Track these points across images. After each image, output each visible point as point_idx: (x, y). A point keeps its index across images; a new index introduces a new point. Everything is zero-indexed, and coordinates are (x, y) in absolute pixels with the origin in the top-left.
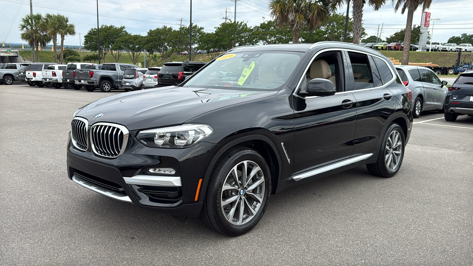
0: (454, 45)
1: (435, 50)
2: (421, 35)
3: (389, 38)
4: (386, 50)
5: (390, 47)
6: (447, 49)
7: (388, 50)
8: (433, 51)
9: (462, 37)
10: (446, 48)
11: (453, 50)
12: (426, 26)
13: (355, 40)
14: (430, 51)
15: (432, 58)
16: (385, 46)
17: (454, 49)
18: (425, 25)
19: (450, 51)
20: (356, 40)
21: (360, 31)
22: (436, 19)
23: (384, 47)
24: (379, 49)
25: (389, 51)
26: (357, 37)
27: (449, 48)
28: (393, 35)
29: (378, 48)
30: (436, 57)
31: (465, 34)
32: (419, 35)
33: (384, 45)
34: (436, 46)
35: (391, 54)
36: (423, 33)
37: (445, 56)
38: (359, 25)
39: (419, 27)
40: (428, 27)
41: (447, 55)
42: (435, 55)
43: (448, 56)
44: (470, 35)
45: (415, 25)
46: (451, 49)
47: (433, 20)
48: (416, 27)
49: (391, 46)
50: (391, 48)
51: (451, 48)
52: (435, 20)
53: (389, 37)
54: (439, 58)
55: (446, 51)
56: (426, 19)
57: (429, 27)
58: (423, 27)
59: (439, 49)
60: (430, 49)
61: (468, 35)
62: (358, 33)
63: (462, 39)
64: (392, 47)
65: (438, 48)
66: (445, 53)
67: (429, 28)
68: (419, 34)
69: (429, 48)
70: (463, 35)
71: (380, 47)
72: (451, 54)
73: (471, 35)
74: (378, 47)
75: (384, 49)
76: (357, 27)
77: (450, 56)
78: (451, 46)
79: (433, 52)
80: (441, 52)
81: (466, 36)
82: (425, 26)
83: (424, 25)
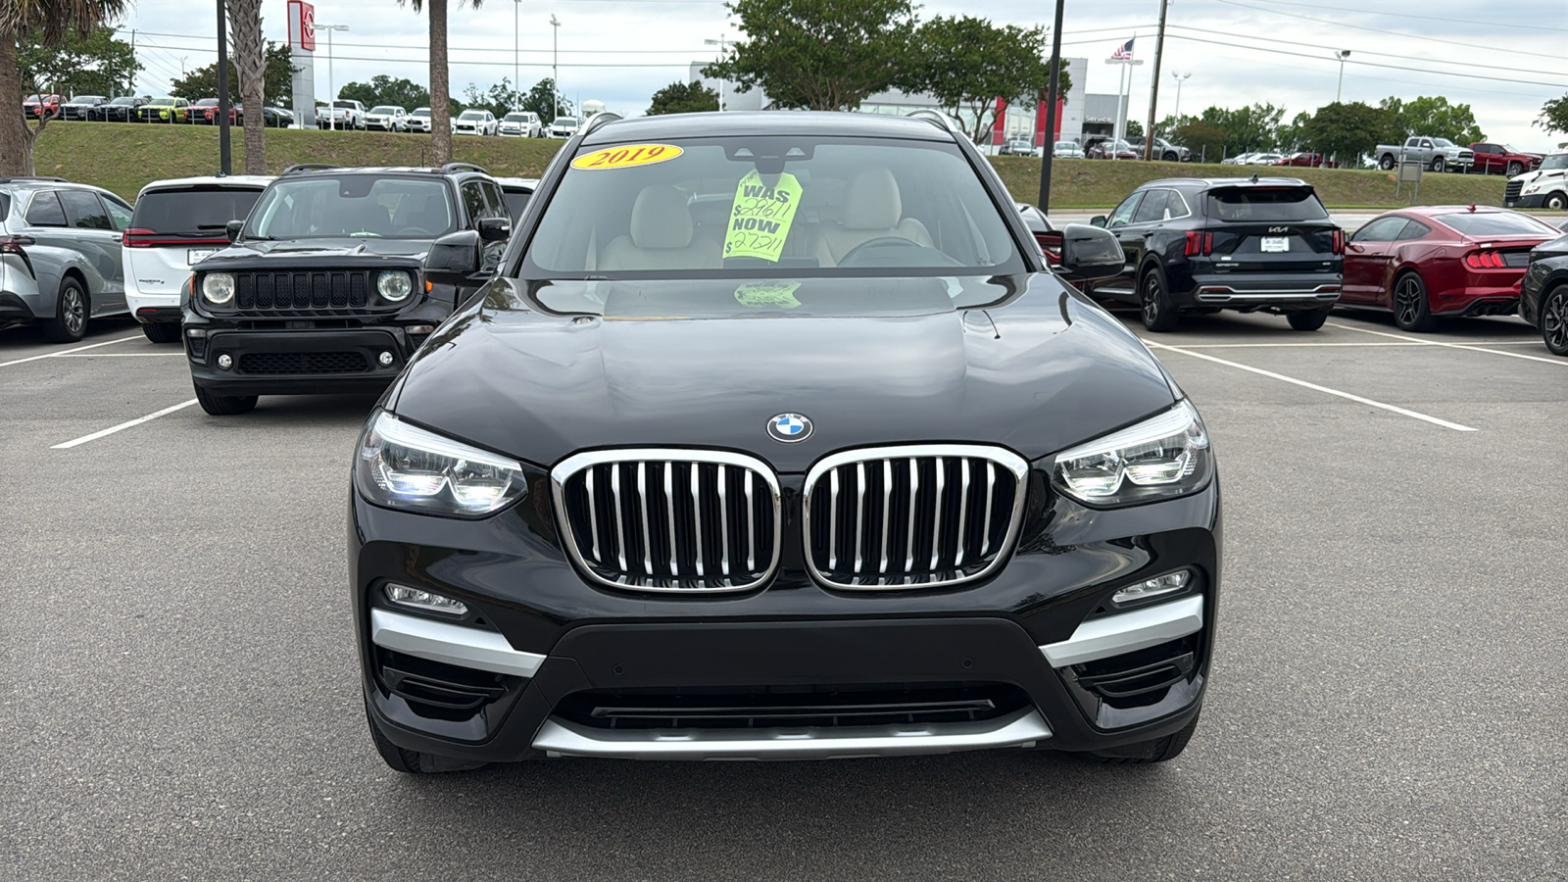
0: (399, 111)
1: (349, 126)
2: (294, 76)
3: (184, 83)
4: (190, 123)
5: (199, 113)
6: (382, 123)
7: (196, 123)
8: (342, 129)
9: (377, 86)
10: (378, 120)
11: (398, 125)
12: (305, 46)
13: (246, 87)
14: (332, 128)
15: (348, 151)
16: (181, 108)
17: (403, 123)
18: (303, 43)
19: (391, 130)
20: (253, 88)
21: (261, 58)
22: (336, 28)
23: (179, 112)
24: (164, 118)
25: (198, 126)
26: (254, 77)
27: (388, 120)
28: (194, 71)
29: (159, 116)
30: (357, 147)
31: (382, 77)
32: (290, 76)
33: (177, 106)
34: (347, 112)
35: (210, 136)
36: (301, 70)
37: (386, 145)
38: (255, 37)
39: (285, 51)
40: (311, 50)
41: (390, 142)
42: (353, 139)
43: (394, 145)
44: (397, 80)
45: (274, 43)
46: (394, 124)
47: (327, 29)
48: (275, 50)
49: (204, 110)
50: (203, 117)
51: (393, 119)
52: (333, 30)
53: (183, 79)
54: (366, 151)
55: (381, 128)
56: (303, 23)
57: (314, 50)
58: (296, 48)
59: (357, 124)
60: (332, 121)
61: (392, 80)
62: (254, 63)
63: (377, 92)
64: (206, 113)
65: (354, 119)
66: (380, 137)
67: (314, 53)
68: (290, 74)
69: (328, 119)
70: (376, 79)
71: (165, 113)
72: (399, 138)
73: (401, 81)
74: (158, 110)
75: (180, 118)
76: (249, 43)
77: (398, 146)
78: (392, 114)
79: (345, 132)
80: (366, 131)
81: (386, 82)
82: (303, 47)
83: (300, 45)
